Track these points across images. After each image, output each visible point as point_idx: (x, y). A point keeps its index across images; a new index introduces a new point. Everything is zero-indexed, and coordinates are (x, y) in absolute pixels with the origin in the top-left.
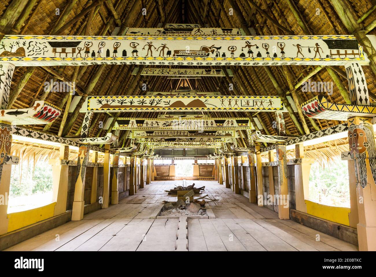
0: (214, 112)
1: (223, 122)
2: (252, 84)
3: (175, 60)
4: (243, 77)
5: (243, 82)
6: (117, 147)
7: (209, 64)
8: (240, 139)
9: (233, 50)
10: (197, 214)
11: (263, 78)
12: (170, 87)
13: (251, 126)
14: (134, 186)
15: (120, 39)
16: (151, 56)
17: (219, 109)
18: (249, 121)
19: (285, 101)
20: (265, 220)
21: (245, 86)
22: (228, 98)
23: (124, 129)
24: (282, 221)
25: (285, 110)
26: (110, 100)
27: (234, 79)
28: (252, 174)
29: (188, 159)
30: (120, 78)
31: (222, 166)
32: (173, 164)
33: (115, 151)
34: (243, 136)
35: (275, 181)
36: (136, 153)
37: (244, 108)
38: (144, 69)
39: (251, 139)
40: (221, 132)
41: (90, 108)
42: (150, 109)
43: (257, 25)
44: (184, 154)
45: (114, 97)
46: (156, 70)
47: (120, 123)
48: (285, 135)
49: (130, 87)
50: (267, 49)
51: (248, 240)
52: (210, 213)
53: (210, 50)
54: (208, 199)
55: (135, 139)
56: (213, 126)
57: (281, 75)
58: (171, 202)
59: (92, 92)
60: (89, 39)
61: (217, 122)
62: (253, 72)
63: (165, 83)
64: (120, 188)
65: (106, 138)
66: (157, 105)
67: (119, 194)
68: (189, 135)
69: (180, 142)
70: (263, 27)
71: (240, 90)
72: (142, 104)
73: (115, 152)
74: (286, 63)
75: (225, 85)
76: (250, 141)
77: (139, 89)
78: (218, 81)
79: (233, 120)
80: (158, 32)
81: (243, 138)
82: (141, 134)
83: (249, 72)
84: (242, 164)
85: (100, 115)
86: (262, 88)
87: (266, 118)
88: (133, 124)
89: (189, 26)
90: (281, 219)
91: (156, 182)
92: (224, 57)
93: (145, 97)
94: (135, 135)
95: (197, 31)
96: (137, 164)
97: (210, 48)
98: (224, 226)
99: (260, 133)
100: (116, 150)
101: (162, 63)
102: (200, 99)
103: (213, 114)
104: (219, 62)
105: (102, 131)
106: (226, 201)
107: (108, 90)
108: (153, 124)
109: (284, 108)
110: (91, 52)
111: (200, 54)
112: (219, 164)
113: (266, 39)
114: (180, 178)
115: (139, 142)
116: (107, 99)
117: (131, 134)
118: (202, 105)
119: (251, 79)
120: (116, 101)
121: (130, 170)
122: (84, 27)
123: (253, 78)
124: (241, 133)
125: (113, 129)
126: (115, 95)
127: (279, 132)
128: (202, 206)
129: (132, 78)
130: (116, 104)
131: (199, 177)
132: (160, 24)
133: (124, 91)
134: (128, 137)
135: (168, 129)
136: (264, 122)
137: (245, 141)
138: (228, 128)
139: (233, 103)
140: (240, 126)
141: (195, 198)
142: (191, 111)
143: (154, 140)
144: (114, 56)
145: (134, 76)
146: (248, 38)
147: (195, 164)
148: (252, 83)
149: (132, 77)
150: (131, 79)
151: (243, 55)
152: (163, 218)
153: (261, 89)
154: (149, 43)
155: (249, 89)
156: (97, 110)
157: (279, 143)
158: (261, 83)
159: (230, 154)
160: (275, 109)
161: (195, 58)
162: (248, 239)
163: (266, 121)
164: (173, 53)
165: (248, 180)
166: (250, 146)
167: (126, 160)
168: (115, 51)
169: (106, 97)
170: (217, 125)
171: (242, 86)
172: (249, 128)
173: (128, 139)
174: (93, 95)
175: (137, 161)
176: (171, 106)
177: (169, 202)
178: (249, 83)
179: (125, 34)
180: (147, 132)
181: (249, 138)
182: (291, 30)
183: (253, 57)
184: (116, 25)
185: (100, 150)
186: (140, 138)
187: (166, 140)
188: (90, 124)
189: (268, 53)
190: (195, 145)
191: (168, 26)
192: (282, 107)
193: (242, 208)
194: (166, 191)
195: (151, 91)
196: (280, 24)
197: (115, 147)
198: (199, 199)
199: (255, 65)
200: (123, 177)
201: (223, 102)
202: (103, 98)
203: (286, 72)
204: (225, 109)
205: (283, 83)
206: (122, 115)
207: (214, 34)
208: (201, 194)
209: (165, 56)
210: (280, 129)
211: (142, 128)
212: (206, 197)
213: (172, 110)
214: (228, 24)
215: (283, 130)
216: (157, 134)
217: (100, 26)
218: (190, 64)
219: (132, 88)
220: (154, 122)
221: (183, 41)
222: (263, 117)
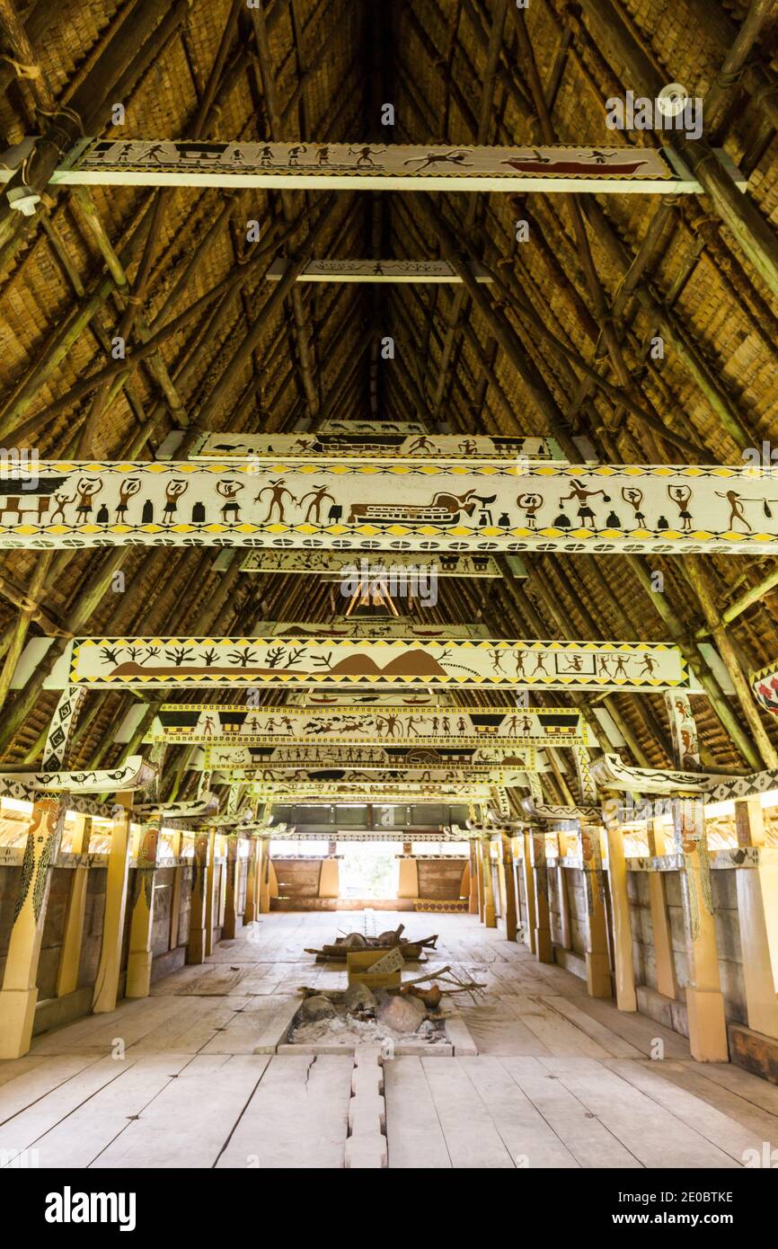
0: (468, 691)
1: (496, 720)
2: (587, 604)
3: (353, 532)
4: (557, 579)
5: (557, 595)
6: (156, 801)
7: (459, 546)
8: (552, 775)
9: (531, 504)
10: (415, 1037)
11: (620, 586)
12: (330, 607)
13: (586, 735)
14: (204, 932)
15: (185, 470)
16: (281, 520)
17: (487, 681)
18: (581, 719)
19: (693, 659)
20: (646, 1063)
21: (564, 607)
22: (515, 647)
23: (181, 742)
24: (704, 1069)
25: (697, 688)
26: (144, 651)
27: (528, 586)
28: (595, 897)
29: (380, 838)
30: (177, 582)
31: (493, 864)
32: (333, 855)
33: (148, 813)
34: (561, 768)
35: (673, 922)
36: (216, 818)
37: (566, 679)
38: (249, 554)
39: (588, 778)
40: (488, 752)
41: (77, 676)
42: (267, 678)
43: (599, 430)
44: (369, 820)
45: (156, 642)
46: (286, 557)
47: (169, 720)
48: (699, 770)
49: (204, 606)
50: (636, 505)
51: (593, 1140)
52: (458, 1036)
53: (461, 505)
54: (450, 982)
55: (214, 772)
56: (466, 733)
57: (677, 579)
58: (327, 992)
59: (87, 626)
60: (94, 469)
61: (477, 720)
62: (588, 566)
63: (313, 595)
64: (157, 939)
65: (123, 774)
66: (289, 668)
67: (154, 959)
68: (387, 762)
69: (358, 784)
70: (617, 435)
71: (547, 621)
72: (244, 665)
73: (149, 816)
74: (697, 547)
75: (501, 603)
76: (584, 785)
77: (233, 615)
78: (480, 592)
79: (528, 715)
80: (298, 445)
81: (562, 774)
82: (234, 757)
83: (576, 567)
84: (559, 861)
85: (108, 697)
86: (619, 615)
87: (634, 712)
88: (211, 725)
89: (392, 426)
90: (699, 1059)
91: (277, 916)
92: (505, 527)
93: (252, 641)
94: (214, 760)
95: (417, 445)
96: (217, 854)
97: (463, 499)
98: (507, 1085)
99: (619, 761)
100: (151, 809)
101: (312, 543)
102: (426, 649)
103: (465, 698)
104: (489, 542)
105: (110, 748)
106: (508, 989)
107: (138, 616)
108: (274, 727)
109: (693, 680)
110: (96, 508)
111: (430, 517)
112: (484, 857)
113: (633, 475)
114: (355, 904)
115: (226, 782)
116: (132, 646)
117: (202, 755)
118: (433, 667)
119: (584, 586)
120: (163, 655)
121: (193, 875)
122: (77, 433)
123: (590, 586)
124: (555, 756)
125: (144, 742)
126: (156, 634)
127: (678, 758)
128: (431, 1005)
129: (214, 581)
130: (160, 661)
131: (416, 902)
132: (303, 422)
133: (187, 619)
134: (191, 764)
135: (322, 743)
136: (628, 724)
137: (566, 782)
138: (515, 742)
139: (530, 662)
140: (553, 735)
141: (407, 977)
142: (397, 685)
143: (274, 774)
144: (167, 520)
145: (219, 573)
146: (577, 471)
147: (406, 855)
148: (585, 600)
149: (212, 576)
150: (209, 582)
151: (562, 521)
152: (301, 1053)
153: (616, 620)
154: (274, 483)
155: (579, 618)
156: (100, 680)
157: (682, 795)
158: (616, 599)
159: (521, 825)
160: (664, 684)
161: (415, 528)
162: (593, 1136)
163: (633, 721)
164: (346, 513)
165: (579, 914)
166: (585, 801)
167: (181, 843)
168: (171, 507)
169: (130, 641)
170: (476, 729)
171: (556, 609)
172: (582, 742)
173: (191, 772)
174: (89, 635)
175: (218, 846)
176: (335, 671)
177: (319, 993)
178: (578, 601)
179: (199, 452)
180: (253, 751)
181: (582, 776)
182: (704, 446)
183: (593, 529)
184: (175, 426)
185: (101, 810)
186: (229, 770)
187: (313, 776)
188: (74, 727)
189: (639, 516)
190: (404, 792)
191: (326, 428)
192: (686, 677)
193: (564, 1017)
194: (311, 951)
195: (270, 620)
196: (670, 427)
197: (149, 802)
198: (420, 981)
199: (602, 552)
200: (168, 900)
201: (497, 658)
202: (122, 643)
203: (693, 572)
204: (505, 681)
205: (684, 601)
206: (177, 696)
207: (469, 452)
208: (425, 961)
209: (324, 520)
210: (682, 749)
211: (237, 737)
212: (441, 976)
213: (338, 682)
214: (510, 424)
215: (693, 753)
216: (285, 757)
217: (125, 428)
218: (401, 545)
219: (212, 610)
220: (278, 720)
221: (380, 476)
222: (626, 708)
